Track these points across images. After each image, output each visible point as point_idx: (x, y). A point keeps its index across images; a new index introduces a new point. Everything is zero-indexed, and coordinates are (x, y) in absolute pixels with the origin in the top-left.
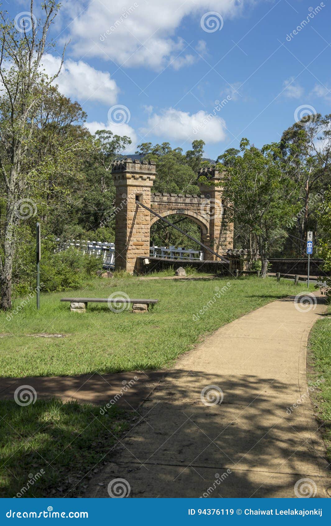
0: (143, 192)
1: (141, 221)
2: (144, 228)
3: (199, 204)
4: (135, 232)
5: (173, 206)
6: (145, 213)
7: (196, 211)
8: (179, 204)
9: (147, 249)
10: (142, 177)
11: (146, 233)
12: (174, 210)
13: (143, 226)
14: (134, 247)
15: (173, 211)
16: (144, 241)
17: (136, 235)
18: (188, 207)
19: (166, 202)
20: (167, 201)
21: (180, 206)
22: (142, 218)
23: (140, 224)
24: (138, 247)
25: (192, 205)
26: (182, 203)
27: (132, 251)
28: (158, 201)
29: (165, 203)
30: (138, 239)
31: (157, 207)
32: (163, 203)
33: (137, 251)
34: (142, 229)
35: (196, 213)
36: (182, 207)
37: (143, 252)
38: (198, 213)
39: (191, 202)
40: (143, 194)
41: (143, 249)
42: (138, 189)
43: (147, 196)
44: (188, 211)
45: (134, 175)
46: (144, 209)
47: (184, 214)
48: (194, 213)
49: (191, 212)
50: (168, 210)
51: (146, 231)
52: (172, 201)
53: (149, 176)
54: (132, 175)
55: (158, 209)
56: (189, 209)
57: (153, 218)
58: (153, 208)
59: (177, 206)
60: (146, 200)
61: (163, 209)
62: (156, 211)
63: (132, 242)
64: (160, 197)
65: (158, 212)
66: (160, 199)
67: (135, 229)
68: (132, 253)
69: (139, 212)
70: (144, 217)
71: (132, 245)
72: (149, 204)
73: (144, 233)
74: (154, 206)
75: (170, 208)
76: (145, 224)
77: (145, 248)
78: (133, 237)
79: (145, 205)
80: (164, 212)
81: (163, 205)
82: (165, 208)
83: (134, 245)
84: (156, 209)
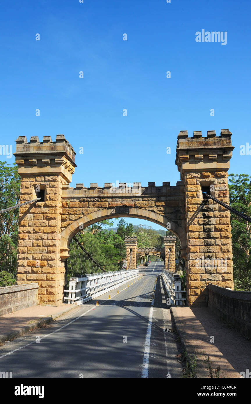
0: (46, 183)
1: (42, 228)
3: (159, 197)
4: (32, 245)
5: (108, 202)
6: (48, 215)
7: (155, 209)
8: (121, 199)
9: (51, 272)
11: (50, 246)
12: (110, 208)
13: (45, 236)
14: (29, 269)
15: (109, 210)
16: (45, 260)
17: (33, 249)
18: (137, 203)
19: (93, 197)
20: (96, 195)
21: (120, 203)
22: (43, 222)
23: (41, 233)
24: (35, 269)
26: (125, 197)
27: (24, 276)
28: (81, 196)
29: (92, 199)
30: (35, 255)
31: (77, 206)
32: (88, 199)
33: (34, 276)
34: (42, 239)
35: (153, 211)
36: (125, 203)
37: (44, 277)
38: (159, 212)
40: (47, 186)
41: (44, 271)
42: (38, 178)
43: (53, 189)
44: (137, 210)
45: (28, 158)
46: (48, 209)
47: (130, 213)
48: (150, 212)
49: (144, 210)
50: (98, 209)
51: (50, 243)
52: (105, 195)
53: (52, 157)
54: (25, 158)
55: (80, 209)
56: (139, 206)
57: (71, 223)
58: (70, 208)
59: (116, 202)
60: (50, 195)
61: (89, 208)
62: (76, 211)
63: (26, 261)
64: (84, 190)
65: (81, 213)
66: (84, 192)
67: (32, 241)
68: (25, 278)
69: (39, 214)
70: (47, 222)
71: (26, 265)
72: (55, 200)
73: (47, 245)
74: (73, 204)
75: (102, 206)
76: (48, 232)
77: (48, 271)
78: (28, 253)
79: (48, 203)
80: (91, 213)
81: (89, 201)
82: (93, 207)
83: (28, 266)
84: (76, 209)
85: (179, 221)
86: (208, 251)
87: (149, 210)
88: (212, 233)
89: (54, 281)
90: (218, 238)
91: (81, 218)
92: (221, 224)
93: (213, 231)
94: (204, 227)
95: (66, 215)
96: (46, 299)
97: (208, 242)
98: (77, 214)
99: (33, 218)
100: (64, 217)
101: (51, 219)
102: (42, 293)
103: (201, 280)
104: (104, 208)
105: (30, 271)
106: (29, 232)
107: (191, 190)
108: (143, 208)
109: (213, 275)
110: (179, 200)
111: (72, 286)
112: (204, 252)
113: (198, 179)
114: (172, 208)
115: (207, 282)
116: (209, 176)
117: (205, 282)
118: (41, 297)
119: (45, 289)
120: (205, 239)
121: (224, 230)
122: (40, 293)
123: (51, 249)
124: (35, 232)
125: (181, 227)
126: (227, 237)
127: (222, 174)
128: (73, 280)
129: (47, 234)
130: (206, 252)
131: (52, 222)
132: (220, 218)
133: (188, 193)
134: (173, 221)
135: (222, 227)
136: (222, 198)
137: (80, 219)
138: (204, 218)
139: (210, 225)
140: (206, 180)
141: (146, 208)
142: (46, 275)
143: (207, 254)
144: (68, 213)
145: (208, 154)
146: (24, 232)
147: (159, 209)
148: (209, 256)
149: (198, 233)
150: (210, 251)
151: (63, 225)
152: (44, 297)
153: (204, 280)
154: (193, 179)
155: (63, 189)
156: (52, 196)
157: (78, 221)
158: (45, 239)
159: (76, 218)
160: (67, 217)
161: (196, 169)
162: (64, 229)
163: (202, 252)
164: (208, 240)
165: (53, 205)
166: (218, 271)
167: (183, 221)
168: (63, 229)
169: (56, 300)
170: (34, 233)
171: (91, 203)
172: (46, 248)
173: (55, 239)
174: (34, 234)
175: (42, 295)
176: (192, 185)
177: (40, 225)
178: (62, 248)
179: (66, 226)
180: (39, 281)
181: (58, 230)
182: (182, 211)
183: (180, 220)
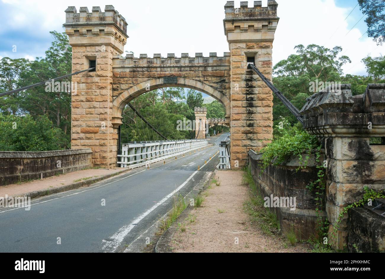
0: (96, 54)
1: (94, 97)
2: (98, 106)
3: (205, 67)
4: (85, 114)
5: (157, 72)
6: (100, 84)
7: (202, 79)
8: (169, 69)
9: (103, 138)
10: (91, 30)
11: (101, 114)
12: (159, 78)
14: (82, 135)
15: (158, 80)
17: (86, 117)
18: (184, 73)
19: (143, 68)
20: (145, 65)
21: (168, 72)
22: (95, 92)
23: (93, 101)
24: (88, 135)
25: (192, 69)
26: (174, 67)
27: (78, 142)
28: (131, 66)
30: (88, 123)
31: (128, 76)
32: (138, 69)
33: (87, 142)
34: (94, 107)
35: (200, 81)
36: (173, 73)
37: (97, 142)
38: (205, 82)
39: (190, 65)
40: (97, 57)
41: (97, 138)
42: (89, 49)
43: (104, 59)
44: (184, 80)
45: (78, 29)
46: (99, 78)
47: (178, 83)
48: (197, 82)
49: (191, 80)
50: (148, 79)
51: (102, 111)
52: (155, 65)
53: (102, 28)
54: (75, 29)
55: (130, 78)
56: (186, 75)
57: (122, 92)
58: (121, 78)
59: (164, 73)
60: (101, 65)
61: (139, 78)
62: (127, 81)
63: (80, 128)
64: (135, 60)
65: (131, 82)
66: (133, 63)
67: (84, 109)
68: (79, 144)
69: (91, 84)
70: (98, 91)
71: (80, 132)
72: (106, 70)
73: (99, 113)
74: (123, 74)
75: (151, 76)
76: (100, 101)
77: (101, 137)
78: (82, 121)
79: (99, 73)
80: (141, 82)
81: (139, 71)
82: (142, 77)
83: (82, 132)
84: (127, 79)
85: (224, 91)
86: (250, 119)
87: (196, 80)
88: (254, 102)
89: (106, 146)
90: (260, 106)
91: (131, 87)
92: (264, 94)
93: (255, 100)
94: (247, 97)
95: (117, 85)
96: (98, 163)
97: (250, 110)
98: (127, 83)
99: (85, 87)
100: (115, 86)
101: (102, 88)
102: (96, 157)
103: (243, 146)
104: (153, 77)
105: (84, 137)
106: (82, 101)
107: (236, 61)
108: (190, 78)
109: (253, 141)
110: (225, 70)
111: (125, 151)
112: (246, 120)
113: (243, 50)
114: (218, 78)
115: (248, 147)
116: (253, 46)
117: (245, 148)
118: (95, 161)
119: (98, 154)
120: (248, 108)
121: (266, 99)
122: (94, 157)
123: (102, 116)
124: (88, 101)
125: (226, 96)
126: (268, 106)
127: (267, 45)
128: (125, 146)
129: (98, 103)
130: (247, 120)
131: (104, 92)
132: (263, 88)
133: (234, 63)
134: (219, 90)
135: (264, 96)
136: (265, 69)
137: (131, 89)
138: (247, 87)
139: (253, 94)
140: (251, 50)
141: (194, 78)
142: (98, 141)
143: (248, 122)
144: (119, 83)
145: (253, 25)
146: (77, 101)
147: (205, 79)
148: (250, 123)
149: (240, 102)
150: (252, 119)
151: (115, 94)
152: (97, 161)
153: (245, 146)
154: (238, 50)
155: (113, 59)
156: (103, 66)
157: (129, 90)
158: (97, 108)
159: (127, 88)
160: (118, 87)
161: (241, 40)
162: (116, 98)
163: (244, 120)
164: (250, 108)
165: (104, 75)
166: (259, 138)
167: (228, 90)
168: (114, 98)
169: (109, 164)
170: (86, 101)
171: (141, 73)
172: (98, 116)
173: (107, 108)
174: (87, 103)
175: (95, 160)
176: (237, 55)
177: (92, 95)
178: (113, 116)
179: (117, 95)
180: (92, 147)
181: (109, 98)
182: (227, 81)
183: (224, 89)
